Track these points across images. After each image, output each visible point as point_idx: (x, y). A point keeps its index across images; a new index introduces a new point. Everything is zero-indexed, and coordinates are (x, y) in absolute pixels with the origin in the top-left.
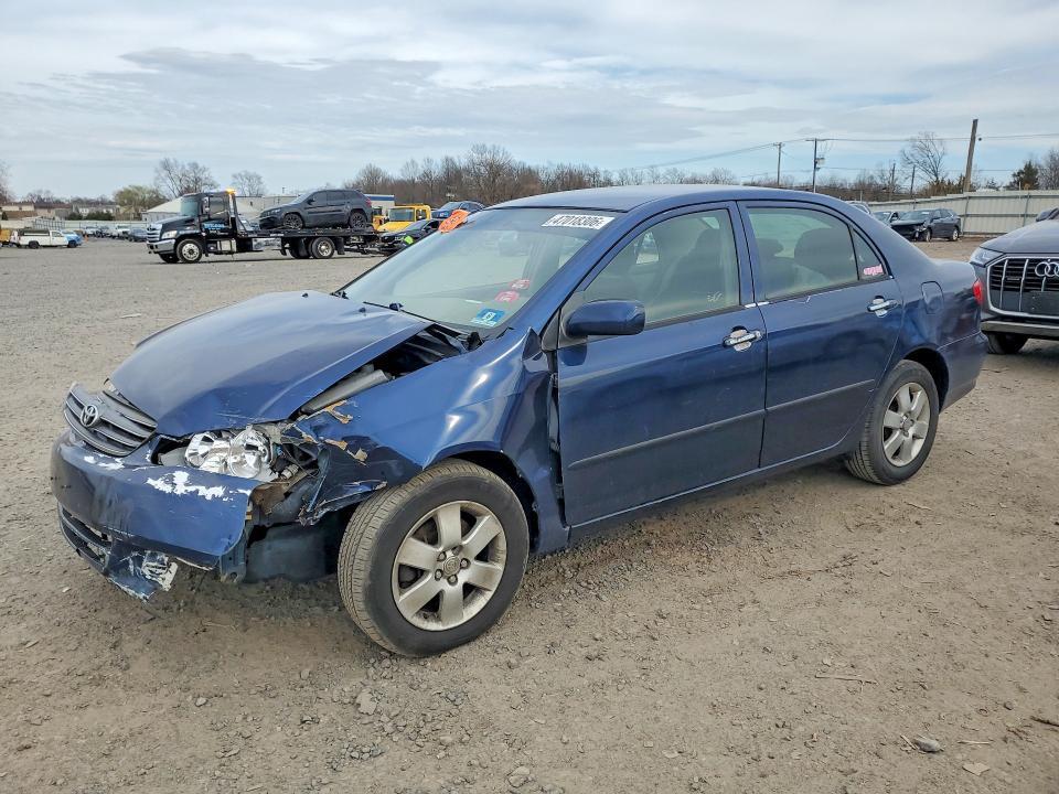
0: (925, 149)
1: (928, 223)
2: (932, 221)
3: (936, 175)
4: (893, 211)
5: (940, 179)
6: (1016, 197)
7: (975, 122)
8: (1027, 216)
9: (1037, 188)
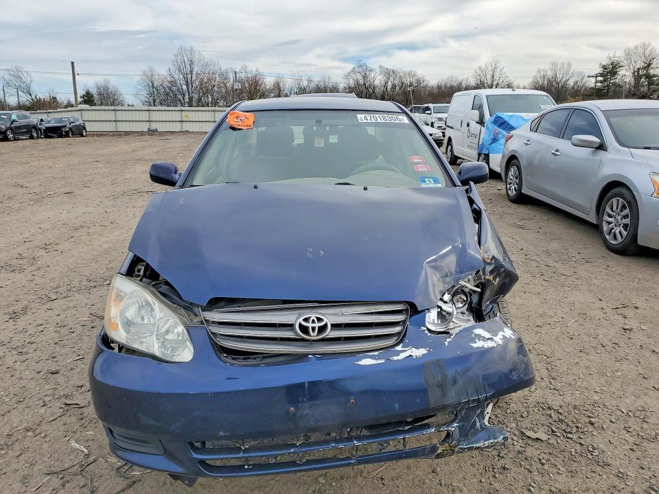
0: (17, 77)
1: (68, 126)
2: (70, 124)
3: (30, 95)
4: (40, 118)
5: (34, 97)
6: (109, 110)
7: (72, 63)
8: (118, 121)
9: (95, 105)
